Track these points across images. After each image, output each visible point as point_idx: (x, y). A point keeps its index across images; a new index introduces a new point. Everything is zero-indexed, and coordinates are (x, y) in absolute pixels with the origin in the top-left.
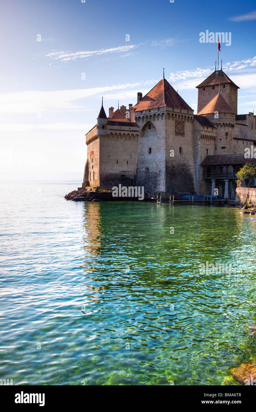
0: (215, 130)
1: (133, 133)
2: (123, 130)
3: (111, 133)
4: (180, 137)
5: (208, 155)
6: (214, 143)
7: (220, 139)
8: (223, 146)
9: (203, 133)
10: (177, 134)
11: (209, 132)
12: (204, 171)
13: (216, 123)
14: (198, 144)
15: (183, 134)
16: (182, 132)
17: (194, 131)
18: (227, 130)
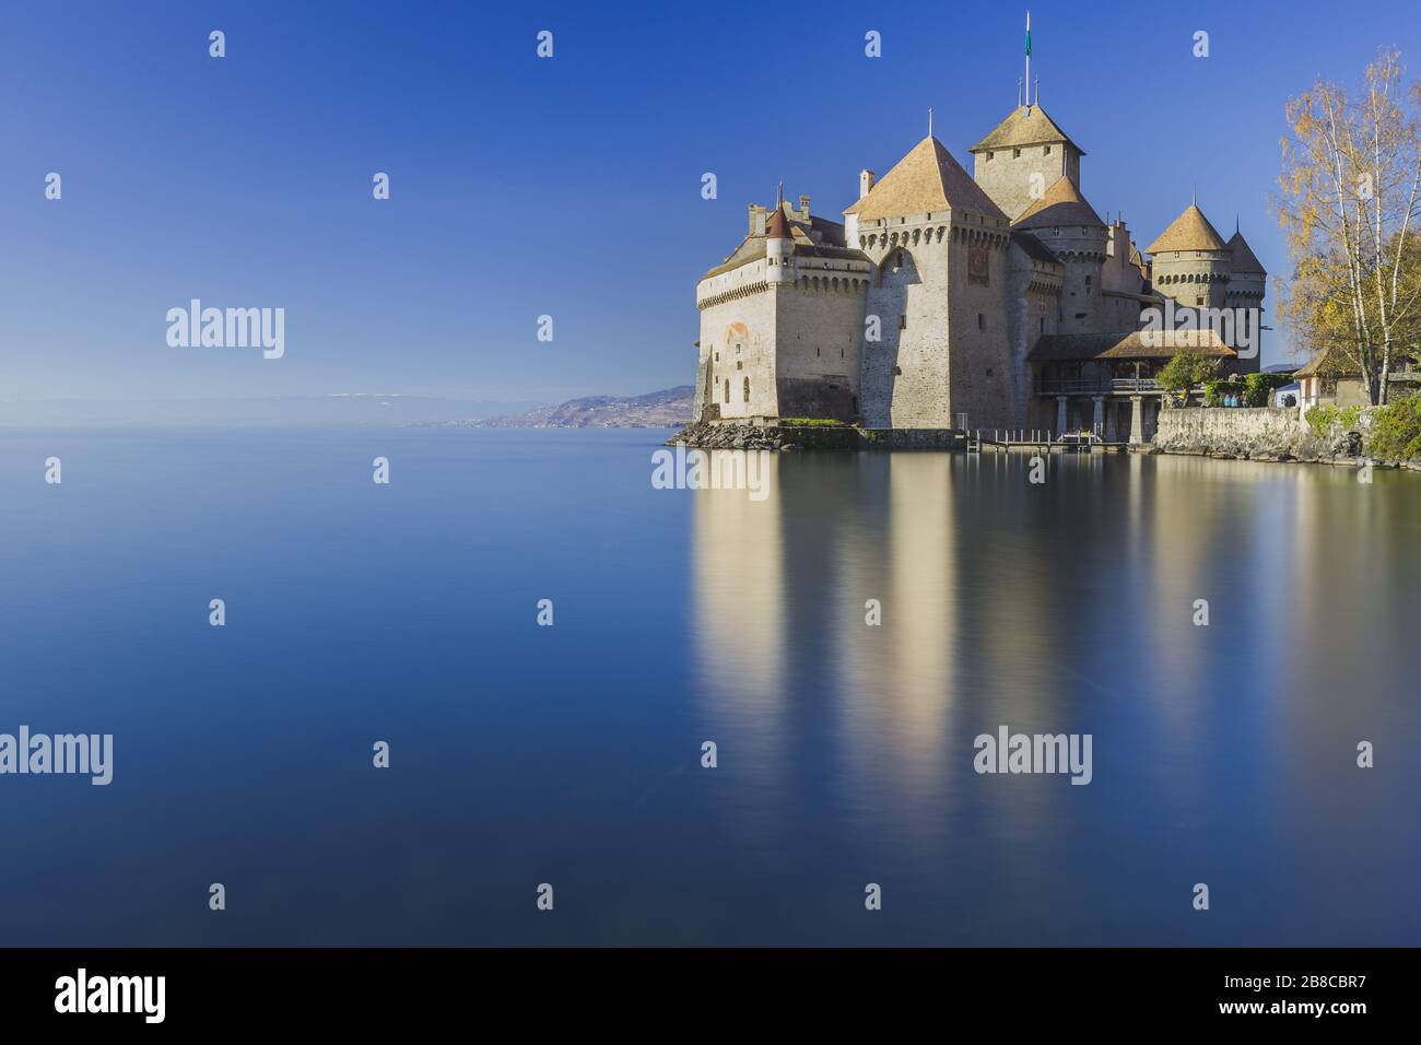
0: (1059, 271)
1: (856, 276)
2: (834, 270)
3: (805, 277)
4: (978, 289)
5: (1045, 333)
6: (1055, 302)
7: (1073, 294)
8: (1078, 311)
9: (1034, 277)
10: (973, 279)
11: (1047, 274)
12: (1035, 376)
13: (1062, 253)
14: (1023, 307)
15: (984, 281)
16: (984, 274)
17: (1011, 272)
18: (1090, 269)
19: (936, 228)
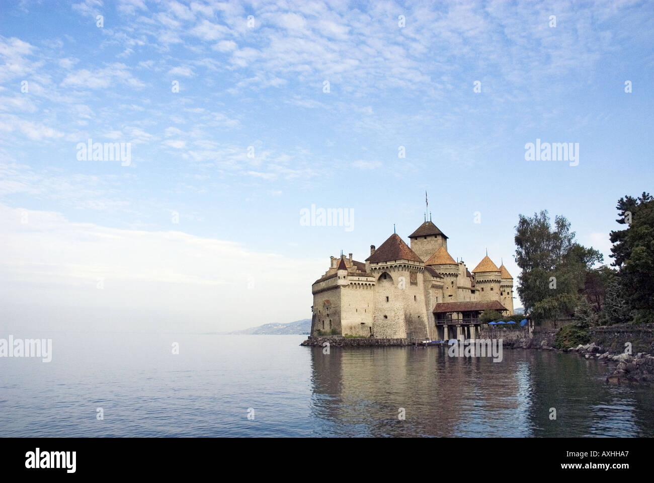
0: (442, 280)
1: (370, 283)
2: (361, 280)
3: (351, 283)
4: (414, 286)
5: (438, 302)
6: (442, 291)
7: (447, 288)
8: (450, 294)
9: (434, 282)
10: (412, 283)
11: (438, 281)
12: (436, 318)
13: (443, 274)
14: (430, 293)
15: (416, 284)
16: (416, 281)
17: (426, 281)
18: (453, 279)
19: (398, 265)
